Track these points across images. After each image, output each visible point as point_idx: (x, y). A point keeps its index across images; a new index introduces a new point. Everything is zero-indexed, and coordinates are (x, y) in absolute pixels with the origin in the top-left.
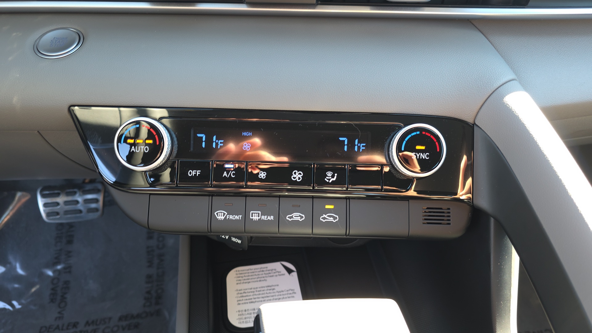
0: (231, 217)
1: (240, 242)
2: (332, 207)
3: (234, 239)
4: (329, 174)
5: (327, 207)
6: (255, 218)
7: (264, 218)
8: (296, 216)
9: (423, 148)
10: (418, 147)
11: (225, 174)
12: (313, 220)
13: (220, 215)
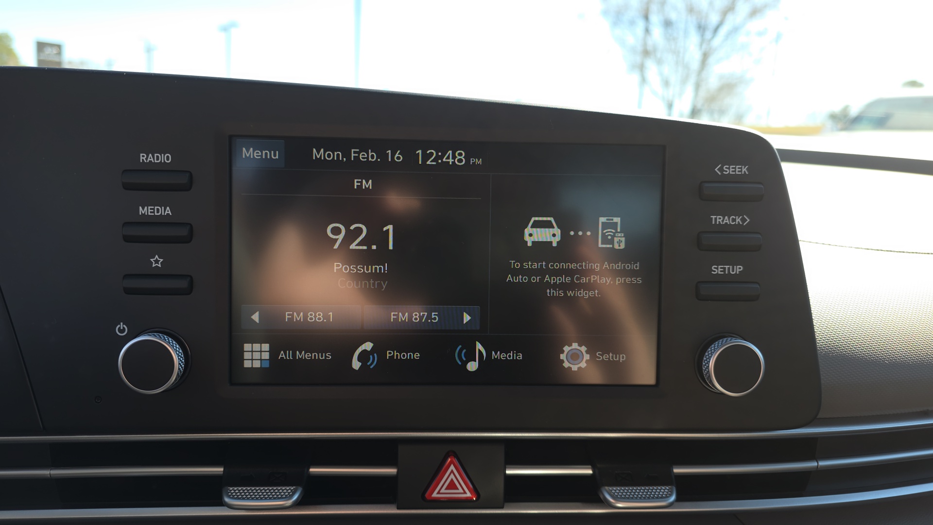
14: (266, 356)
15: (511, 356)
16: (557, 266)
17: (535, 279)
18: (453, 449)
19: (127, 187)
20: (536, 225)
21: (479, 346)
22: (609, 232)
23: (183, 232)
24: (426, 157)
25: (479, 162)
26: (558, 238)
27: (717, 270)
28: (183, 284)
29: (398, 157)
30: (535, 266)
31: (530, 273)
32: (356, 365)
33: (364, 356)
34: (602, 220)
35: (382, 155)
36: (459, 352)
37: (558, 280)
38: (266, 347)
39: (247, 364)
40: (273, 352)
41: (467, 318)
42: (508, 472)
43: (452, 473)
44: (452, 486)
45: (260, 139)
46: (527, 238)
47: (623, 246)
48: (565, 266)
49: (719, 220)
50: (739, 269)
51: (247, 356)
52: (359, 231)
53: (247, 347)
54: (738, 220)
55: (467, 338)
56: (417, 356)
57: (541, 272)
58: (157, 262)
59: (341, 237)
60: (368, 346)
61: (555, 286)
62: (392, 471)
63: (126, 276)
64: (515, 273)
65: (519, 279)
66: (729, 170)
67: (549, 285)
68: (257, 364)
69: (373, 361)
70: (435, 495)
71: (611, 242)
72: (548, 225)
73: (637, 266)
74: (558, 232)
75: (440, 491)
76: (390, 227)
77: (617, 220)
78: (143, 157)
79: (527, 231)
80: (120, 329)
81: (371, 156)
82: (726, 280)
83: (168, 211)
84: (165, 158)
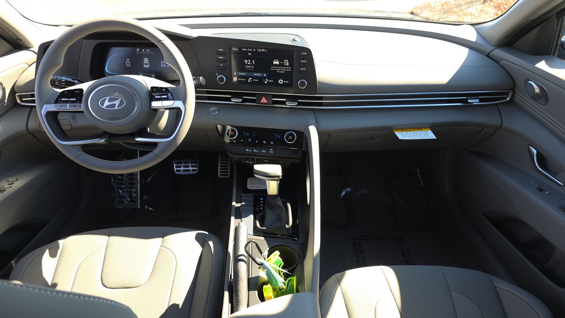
0: (249, 151)
1: (251, 163)
2: (272, 150)
3: (250, 163)
4: (272, 142)
5: (271, 150)
6: (255, 151)
7: (257, 151)
8: (264, 151)
9: (291, 137)
10: (290, 137)
11: (249, 141)
12: (267, 152)
13: (247, 150)
14: (237, 79)
15: (271, 81)
16: (278, 68)
17: (275, 70)
18: (264, 95)
19: (217, 54)
20: (275, 61)
21: (267, 79)
22: (286, 62)
23: (225, 61)
24: (259, 50)
25: (267, 51)
26: (279, 63)
27: (302, 69)
28: (225, 68)
29: (255, 50)
30: (275, 67)
31: (274, 68)
32: (249, 81)
33: (250, 80)
34: (285, 61)
35: (252, 50)
36: (264, 80)
37: (278, 70)
38: (237, 78)
39: (234, 80)
40: (238, 79)
41: (265, 75)
42: (273, 99)
43: (264, 99)
44: (264, 100)
45: (235, 47)
46: (274, 63)
47: (288, 65)
48: (280, 68)
49: (302, 61)
50: (305, 69)
51: (234, 79)
52: (249, 61)
53: (234, 78)
54: (305, 61)
55: (265, 78)
56: (258, 80)
57: (276, 68)
58: (221, 65)
59: (246, 62)
60: (251, 79)
61: (278, 71)
62: (255, 98)
63: (218, 67)
64: (272, 68)
65: (273, 69)
66: (304, 54)
67: (277, 71)
68: (235, 81)
69: (251, 81)
70: (261, 102)
71: (286, 64)
72: (277, 61)
73: (290, 68)
74: (278, 62)
75: (262, 101)
76: (254, 61)
77: (287, 61)
78: (219, 50)
79: (274, 62)
80: (217, 74)
81: (251, 50)
82: (303, 71)
83: (223, 58)
84: (222, 50)
